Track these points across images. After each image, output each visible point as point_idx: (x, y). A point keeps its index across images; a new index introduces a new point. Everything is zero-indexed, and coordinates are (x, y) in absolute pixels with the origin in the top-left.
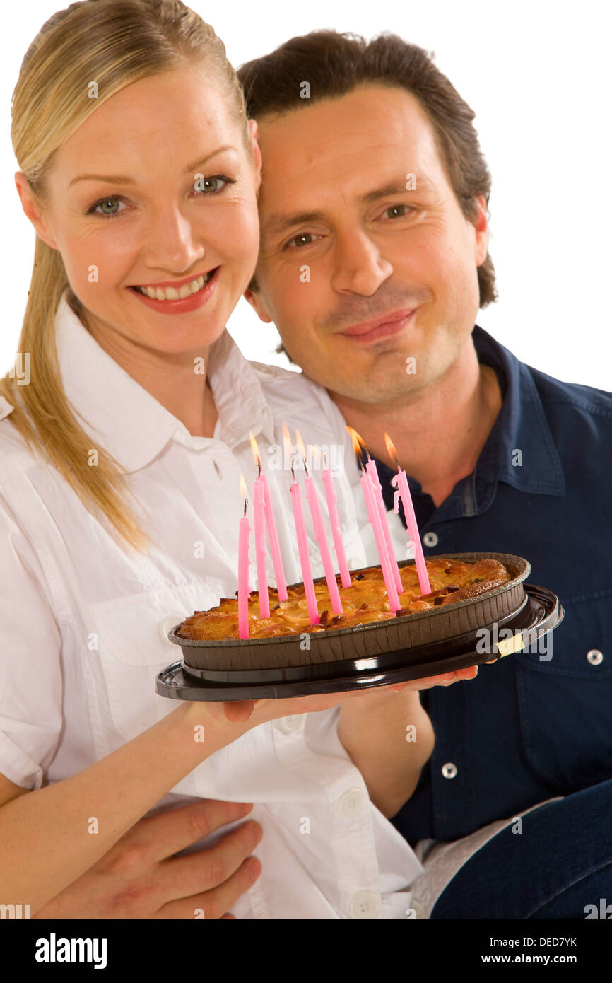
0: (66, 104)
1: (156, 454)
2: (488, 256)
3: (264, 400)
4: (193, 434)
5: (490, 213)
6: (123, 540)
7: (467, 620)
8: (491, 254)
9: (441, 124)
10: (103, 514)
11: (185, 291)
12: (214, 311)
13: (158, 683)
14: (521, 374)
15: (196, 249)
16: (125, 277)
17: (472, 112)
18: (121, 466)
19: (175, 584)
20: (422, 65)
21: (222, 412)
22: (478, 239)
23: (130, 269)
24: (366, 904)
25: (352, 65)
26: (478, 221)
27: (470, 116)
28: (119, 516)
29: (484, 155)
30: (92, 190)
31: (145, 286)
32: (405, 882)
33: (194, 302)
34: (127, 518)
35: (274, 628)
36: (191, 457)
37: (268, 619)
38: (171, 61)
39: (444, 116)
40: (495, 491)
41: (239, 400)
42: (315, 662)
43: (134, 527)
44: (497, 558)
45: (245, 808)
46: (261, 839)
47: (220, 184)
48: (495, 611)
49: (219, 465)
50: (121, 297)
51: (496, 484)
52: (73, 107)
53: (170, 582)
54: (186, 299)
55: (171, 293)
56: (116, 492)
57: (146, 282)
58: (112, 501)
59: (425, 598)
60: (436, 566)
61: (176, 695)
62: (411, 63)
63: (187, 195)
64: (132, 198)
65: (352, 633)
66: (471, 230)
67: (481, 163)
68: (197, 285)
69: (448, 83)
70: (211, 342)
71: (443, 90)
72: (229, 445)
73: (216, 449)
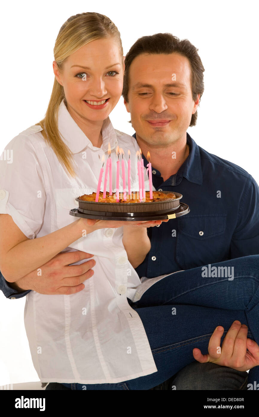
0: (74, 43)
1: (82, 150)
2: (196, 112)
3: (117, 140)
4: (94, 145)
5: (201, 100)
6: (68, 173)
7: (160, 207)
8: (197, 111)
9: (194, 71)
10: (64, 164)
11: (99, 103)
12: (106, 110)
13: (70, 212)
14: (196, 148)
15: (105, 92)
16: (83, 97)
17: (204, 70)
18: (71, 152)
19: (82, 188)
20: (194, 52)
21: (104, 142)
22: (195, 106)
23: (85, 95)
24: (123, 289)
25: (173, 46)
26: (196, 101)
27: (203, 70)
28: (69, 166)
29: (204, 83)
30: (77, 70)
31: (88, 101)
32: (135, 286)
33: (101, 107)
34: (71, 167)
35: (106, 201)
36: (92, 152)
37: (105, 199)
38: (106, 36)
39: (195, 68)
40: (182, 180)
41: (109, 139)
42: (115, 211)
43: (72, 170)
44: (174, 193)
45: (91, 256)
46: (95, 265)
47: (114, 74)
48: (169, 206)
49: (100, 156)
50: (81, 103)
51: (182, 178)
52: (76, 45)
53: (80, 187)
54: (99, 106)
55: (95, 103)
56: (68, 159)
57: (89, 99)
58: (67, 161)
59: (151, 200)
60: (156, 193)
61: (75, 215)
62: (190, 51)
63: (104, 75)
64: (89, 74)
65: (127, 205)
66: (193, 103)
67: (203, 85)
68: (103, 102)
69: (200, 59)
70: (104, 119)
71: (197, 61)
72: (104, 151)
73: (100, 151)
